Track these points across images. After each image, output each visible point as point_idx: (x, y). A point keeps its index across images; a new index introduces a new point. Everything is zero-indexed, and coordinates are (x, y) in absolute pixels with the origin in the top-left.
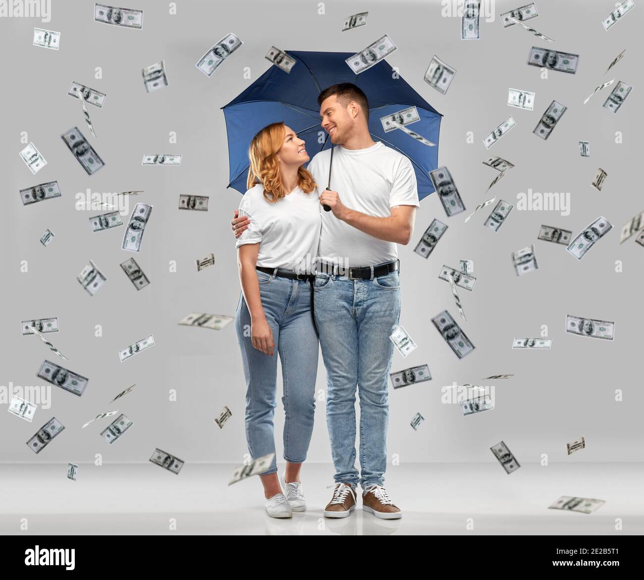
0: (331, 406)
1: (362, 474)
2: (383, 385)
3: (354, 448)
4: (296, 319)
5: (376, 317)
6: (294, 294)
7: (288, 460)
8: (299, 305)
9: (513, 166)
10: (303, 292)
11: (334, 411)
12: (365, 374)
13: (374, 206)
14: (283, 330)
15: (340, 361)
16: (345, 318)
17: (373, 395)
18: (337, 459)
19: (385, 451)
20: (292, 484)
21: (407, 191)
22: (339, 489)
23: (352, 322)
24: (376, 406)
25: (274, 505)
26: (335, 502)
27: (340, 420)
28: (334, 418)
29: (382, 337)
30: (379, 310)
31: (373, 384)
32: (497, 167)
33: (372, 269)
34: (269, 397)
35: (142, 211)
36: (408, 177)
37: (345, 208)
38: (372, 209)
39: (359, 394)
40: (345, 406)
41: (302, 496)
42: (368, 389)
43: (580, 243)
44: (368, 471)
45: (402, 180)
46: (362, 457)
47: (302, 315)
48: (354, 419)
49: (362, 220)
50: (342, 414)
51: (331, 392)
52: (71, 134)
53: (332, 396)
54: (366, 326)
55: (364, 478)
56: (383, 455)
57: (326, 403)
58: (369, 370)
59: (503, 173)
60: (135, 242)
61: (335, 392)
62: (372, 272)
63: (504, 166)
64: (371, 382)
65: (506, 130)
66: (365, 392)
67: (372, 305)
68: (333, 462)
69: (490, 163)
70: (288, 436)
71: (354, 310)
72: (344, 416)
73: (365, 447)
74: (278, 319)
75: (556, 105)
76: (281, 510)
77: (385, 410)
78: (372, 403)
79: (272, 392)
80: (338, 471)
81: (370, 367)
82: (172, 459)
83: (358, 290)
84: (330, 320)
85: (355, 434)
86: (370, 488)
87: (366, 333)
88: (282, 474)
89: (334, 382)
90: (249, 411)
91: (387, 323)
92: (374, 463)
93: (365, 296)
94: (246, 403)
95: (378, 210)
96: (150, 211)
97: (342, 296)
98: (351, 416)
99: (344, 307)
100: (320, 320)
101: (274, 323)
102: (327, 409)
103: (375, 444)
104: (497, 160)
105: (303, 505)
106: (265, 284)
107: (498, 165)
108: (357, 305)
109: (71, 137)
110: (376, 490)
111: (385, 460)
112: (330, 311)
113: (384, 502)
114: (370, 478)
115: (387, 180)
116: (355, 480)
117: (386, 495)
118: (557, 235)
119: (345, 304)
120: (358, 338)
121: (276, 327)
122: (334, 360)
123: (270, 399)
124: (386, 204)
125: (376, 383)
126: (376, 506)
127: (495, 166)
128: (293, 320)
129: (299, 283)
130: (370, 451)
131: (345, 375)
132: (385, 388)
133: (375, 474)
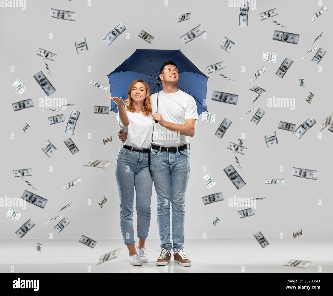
0: (159, 211)
1: (173, 245)
2: (183, 201)
3: (169, 232)
4: (142, 170)
5: (179, 170)
6: (141, 159)
7: (139, 237)
8: (143, 164)
9: (266, 91)
10: (145, 158)
11: (160, 214)
12: (174, 196)
13: (178, 120)
14: (136, 175)
15: (163, 190)
16: (165, 170)
17: (178, 206)
18: (162, 237)
19: (184, 233)
20: (141, 249)
21: (193, 112)
22: (163, 252)
23: (168, 172)
24: (180, 211)
25: (133, 259)
26: (161, 258)
27: (163, 218)
28: (160, 217)
29: (182, 179)
30: (180, 166)
31: (178, 201)
32: (257, 92)
33: (177, 148)
34: (130, 207)
35: (75, 114)
36: (193, 106)
37: (165, 121)
38: (177, 121)
39: (172, 205)
40: (165, 211)
41: (146, 255)
42: (176, 203)
43: (300, 131)
44: (176, 243)
45: (190, 108)
46: (173, 236)
47: (145, 168)
48: (169, 218)
49: (173, 126)
50: (164, 215)
51: (159, 204)
52: (39, 75)
53: (159, 207)
54: (175, 174)
55: (174, 247)
56: (183, 235)
57: (156, 210)
58: (176, 194)
59: (260, 95)
60: (72, 130)
61: (161, 204)
62: (177, 149)
63: (261, 91)
64: (177, 200)
65: (262, 73)
66: (174, 205)
67: (177, 164)
68: (160, 238)
69: (253, 90)
70: (139, 226)
71: (169, 167)
72: (165, 216)
73: (175, 231)
74: (134, 170)
75: (287, 60)
76: (136, 262)
77: (184, 213)
78: (178, 210)
79: (132, 205)
80: (162, 243)
81: (177, 193)
82: (90, 241)
83: (171, 157)
84: (158, 171)
85: (170, 225)
86: (177, 251)
87: (175, 177)
88: (137, 244)
89: (160, 200)
90: (121, 214)
91: (184, 172)
92: (179, 239)
93: (174, 160)
94: (120, 210)
95: (179, 121)
96: (79, 114)
97: (163, 160)
98: (168, 216)
99: (164, 165)
100: (153, 171)
101: (132, 172)
102: (157, 213)
103: (179, 230)
104: (257, 88)
105: (146, 259)
106: (127, 154)
107: (258, 90)
108: (170, 164)
109: (38, 77)
110: (180, 252)
111: (184, 237)
112: (158, 167)
113: (183, 258)
114: (177, 246)
115: (183, 107)
116: (170, 247)
117: (184, 255)
118: (288, 126)
119: (165, 164)
120: (171, 179)
121: (133, 174)
122: (160, 189)
123: (130, 208)
124: (183, 119)
125: (180, 200)
126: (180, 260)
127: (256, 91)
128: (141, 171)
129: (143, 154)
130: (177, 233)
131: (165, 196)
132: (183, 202)
133: (180, 244)
